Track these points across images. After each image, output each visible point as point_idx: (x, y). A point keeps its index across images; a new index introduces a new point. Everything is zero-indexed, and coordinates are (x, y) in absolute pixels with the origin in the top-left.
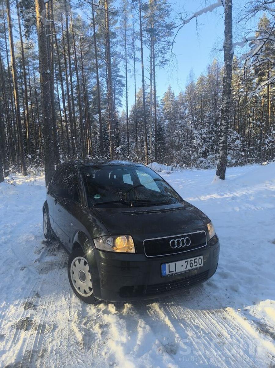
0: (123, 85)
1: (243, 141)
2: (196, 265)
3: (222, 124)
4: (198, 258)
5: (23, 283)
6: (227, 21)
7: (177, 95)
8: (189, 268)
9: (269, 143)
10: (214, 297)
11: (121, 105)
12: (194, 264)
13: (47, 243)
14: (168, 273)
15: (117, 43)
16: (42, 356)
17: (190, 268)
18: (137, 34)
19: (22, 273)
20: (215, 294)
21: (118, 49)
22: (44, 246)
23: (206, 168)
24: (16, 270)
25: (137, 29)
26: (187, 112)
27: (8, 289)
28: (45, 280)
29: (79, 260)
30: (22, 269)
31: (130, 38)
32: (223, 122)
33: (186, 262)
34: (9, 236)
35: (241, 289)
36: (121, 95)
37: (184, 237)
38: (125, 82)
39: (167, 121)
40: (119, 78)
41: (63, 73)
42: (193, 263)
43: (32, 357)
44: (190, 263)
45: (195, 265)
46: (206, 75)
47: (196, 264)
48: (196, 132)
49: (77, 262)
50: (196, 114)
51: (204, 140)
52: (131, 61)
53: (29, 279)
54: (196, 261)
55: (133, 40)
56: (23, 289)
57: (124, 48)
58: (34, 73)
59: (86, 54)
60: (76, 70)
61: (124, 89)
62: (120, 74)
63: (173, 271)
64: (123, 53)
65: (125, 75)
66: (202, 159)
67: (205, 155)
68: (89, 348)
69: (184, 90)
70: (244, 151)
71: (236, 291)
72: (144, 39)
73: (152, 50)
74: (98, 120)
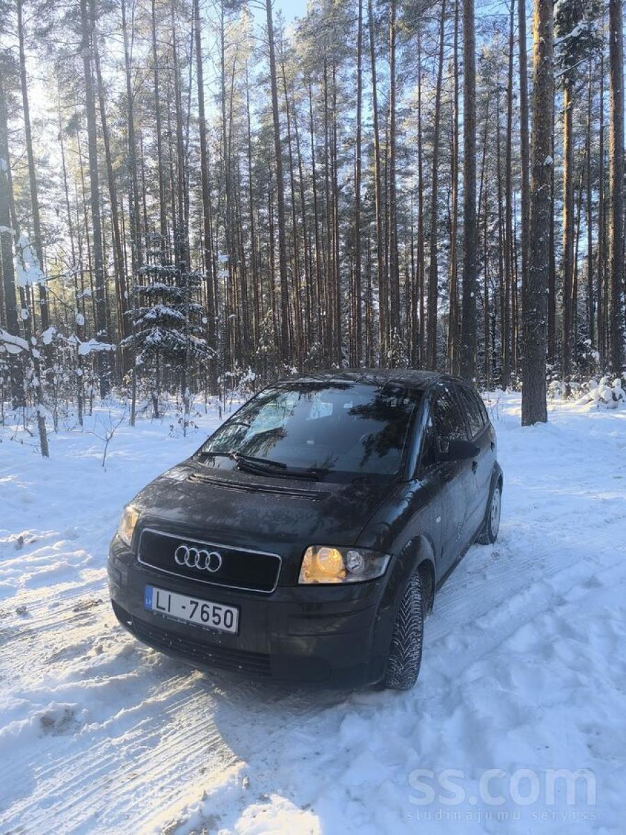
2: (217, 621)
4: (225, 608)
8: (197, 619)
12: (211, 618)
14: (154, 607)
17: (200, 622)
33: (192, 602)
42: (211, 614)
44: (203, 612)
45: (214, 622)
47: (216, 619)
54: (217, 611)
63: (164, 609)
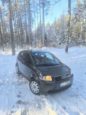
0: (34, 21)
1: (71, 40)
3: (67, 36)
4: (69, 81)
5: (15, 89)
6: (69, 3)
7: (51, 24)
8: (67, 84)
9: (79, 40)
10: (73, 92)
11: (33, 28)
13: (19, 75)
14: (61, 86)
15: (31, 7)
16: (28, 112)
18: (38, 4)
19: (13, 86)
20: (73, 91)
21: (32, 9)
22: (17, 76)
23: (60, 48)
24: (11, 85)
25: (38, 2)
26: (54, 30)
27: (10, 91)
28: (21, 88)
29: (34, 82)
30: (13, 84)
31: (36, 6)
32: (67, 35)
33: (66, 82)
34: (5, 73)
35: (80, 89)
36: (33, 24)
37: (65, 75)
38: (34, 20)
39: (48, 33)
40: (32, 19)
41: (14, 17)
43: (25, 112)
46: (60, 18)
48: (57, 37)
49: (33, 83)
50: (57, 30)
51: (60, 39)
52: (36, 13)
53: (16, 87)
55: (37, 6)
56: (15, 91)
57: (34, 9)
58: (4, 17)
59: (21, 10)
60: (18, 16)
61: (34, 22)
62: (32, 17)
63: (63, 85)
64: (34, 10)
65: (34, 18)
66: (59, 45)
67: (60, 44)
68: (41, 109)
69: (53, 23)
70: (72, 43)
71: (78, 89)
72: (40, 6)
73: (43, 10)
74: (25, 32)
